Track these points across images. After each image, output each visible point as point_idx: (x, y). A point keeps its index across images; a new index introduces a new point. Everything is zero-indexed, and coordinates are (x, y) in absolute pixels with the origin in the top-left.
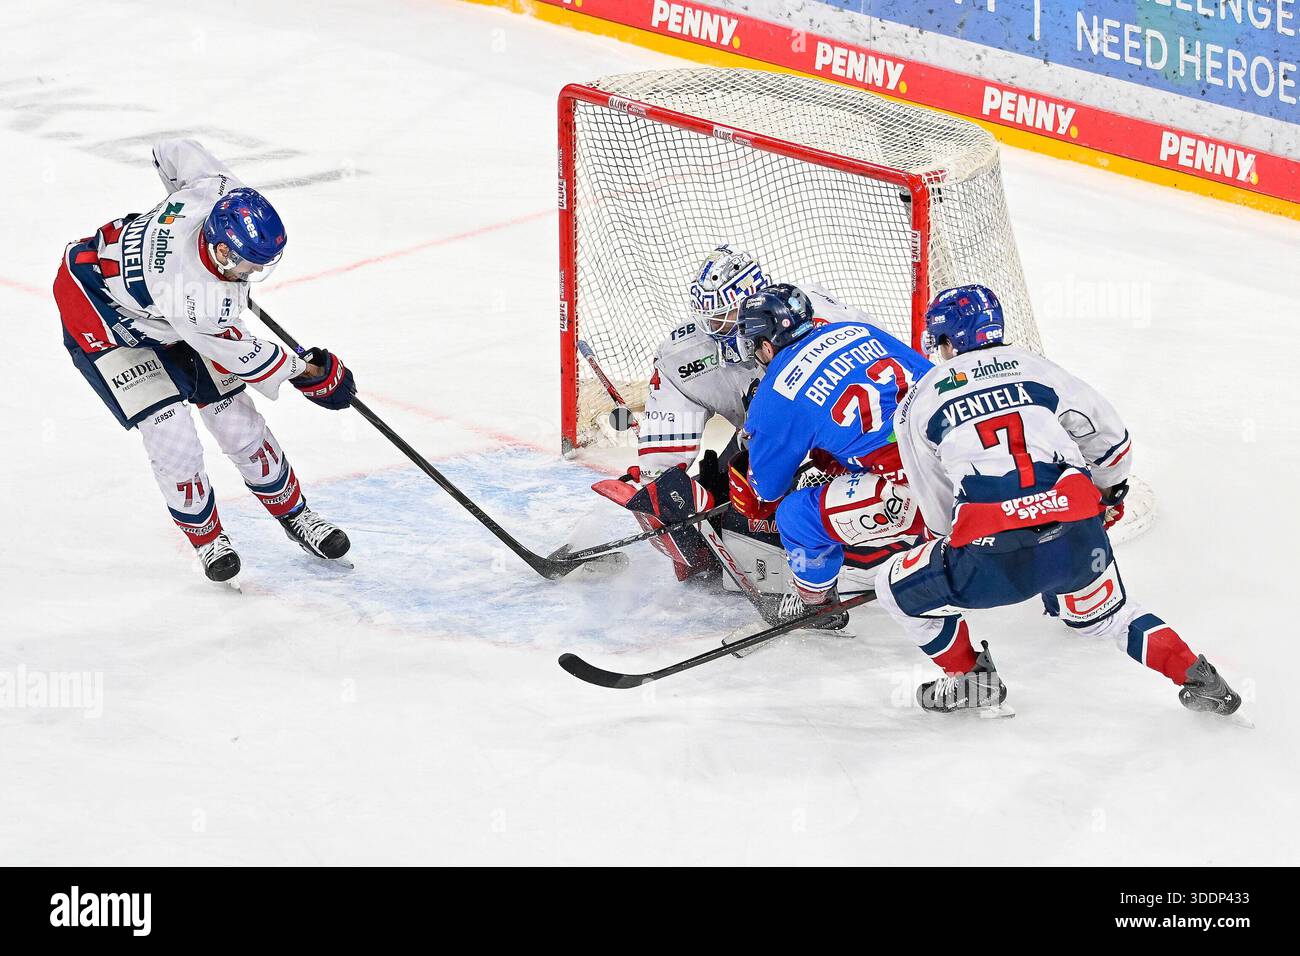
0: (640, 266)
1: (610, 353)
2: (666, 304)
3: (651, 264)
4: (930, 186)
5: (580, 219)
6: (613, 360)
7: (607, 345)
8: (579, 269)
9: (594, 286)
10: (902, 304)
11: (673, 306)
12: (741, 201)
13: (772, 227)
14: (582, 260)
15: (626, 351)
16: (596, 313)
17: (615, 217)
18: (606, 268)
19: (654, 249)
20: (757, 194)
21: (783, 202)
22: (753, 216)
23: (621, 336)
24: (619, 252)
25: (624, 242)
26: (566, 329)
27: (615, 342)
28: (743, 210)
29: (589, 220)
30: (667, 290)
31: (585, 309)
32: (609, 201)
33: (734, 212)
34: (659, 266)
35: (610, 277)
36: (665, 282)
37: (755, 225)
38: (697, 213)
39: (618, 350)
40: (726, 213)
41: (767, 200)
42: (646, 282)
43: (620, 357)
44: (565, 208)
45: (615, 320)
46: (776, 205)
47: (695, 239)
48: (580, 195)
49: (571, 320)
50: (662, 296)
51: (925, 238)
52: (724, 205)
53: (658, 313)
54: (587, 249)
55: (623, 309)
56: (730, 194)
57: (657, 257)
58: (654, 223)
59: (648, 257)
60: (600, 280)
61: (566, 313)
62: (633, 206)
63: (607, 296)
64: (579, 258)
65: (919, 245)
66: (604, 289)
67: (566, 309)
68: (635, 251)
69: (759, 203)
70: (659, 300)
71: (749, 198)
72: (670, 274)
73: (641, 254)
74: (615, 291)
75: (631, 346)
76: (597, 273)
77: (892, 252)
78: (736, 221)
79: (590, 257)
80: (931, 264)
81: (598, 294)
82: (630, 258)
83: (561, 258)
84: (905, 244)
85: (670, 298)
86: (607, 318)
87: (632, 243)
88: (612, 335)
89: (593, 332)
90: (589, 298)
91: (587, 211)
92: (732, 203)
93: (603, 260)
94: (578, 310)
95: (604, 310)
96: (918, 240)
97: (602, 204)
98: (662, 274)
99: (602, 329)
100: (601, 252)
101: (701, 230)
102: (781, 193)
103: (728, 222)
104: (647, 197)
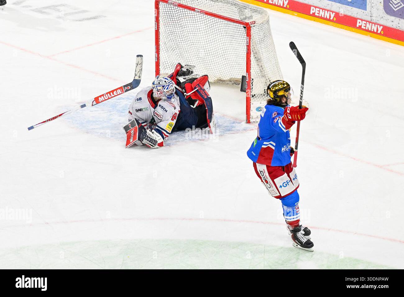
0: (175, 44)
1: (168, 67)
2: (182, 54)
3: (179, 43)
4: (251, 26)
5: (161, 32)
6: (169, 69)
7: (167, 65)
8: (160, 45)
9: (164, 50)
10: (244, 54)
11: (184, 54)
12: (202, 27)
13: (210, 34)
14: (161, 43)
15: (172, 66)
16: (164, 56)
17: (169, 32)
18: (167, 45)
19: (179, 39)
20: (206, 26)
21: (213, 28)
22: (205, 31)
23: (171, 63)
24: (170, 41)
25: (171, 38)
26: (157, 61)
27: (169, 64)
28: (203, 29)
29: (163, 32)
30: (183, 50)
31: (162, 55)
32: (168, 27)
33: (201, 30)
34: (181, 44)
35: (168, 47)
36: (182, 48)
37: (206, 33)
38: (191, 30)
39: (170, 66)
40: (198, 30)
41: (209, 27)
42: (177, 48)
43: (171, 68)
44: (157, 29)
45: (169, 58)
46: (211, 29)
47: (190, 37)
48: (160, 26)
49: (158, 58)
50: (181, 51)
51: (250, 39)
52: (198, 28)
53: (180, 56)
54: (162, 40)
55: (171, 55)
56: (200, 25)
57: (180, 42)
58: (179, 33)
59: (178, 41)
60: (166, 48)
61: (157, 56)
62: (174, 28)
63: (167, 52)
64: (160, 42)
65: (248, 41)
66: (166, 50)
67: (157, 55)
68: (174, 40)
69: (207, 28)
70: (180, 53)
71: (204, 26)
72: (183, 46)
73: (176, 41)
74: (170, 51)
75: (173, 65)
76: (165, 46)
77: (241, 40)
78: (201, 32)
79: (163, 42)
80: (251, 45)
81: (165, 52)
82: (173, 42)
83: (155, 42)
84: (245, 39)
85: (183, 52)
86: (167, 58)
87: (173, 38)
88: (168, 62)
89: (164, 61)
90: (163, 52)
91: (162, 30)
92: (200, 27)
93: (166, 43)
94: (160, 56)
95: (166, 56)
96: (248, 39)
97: (166, 28)
98: (181, 46)
99: (166, 61)
100: (166, 41)
101: (192, 35)
102: (212, 25)
103: (199, 32)
104: (178, 26)
